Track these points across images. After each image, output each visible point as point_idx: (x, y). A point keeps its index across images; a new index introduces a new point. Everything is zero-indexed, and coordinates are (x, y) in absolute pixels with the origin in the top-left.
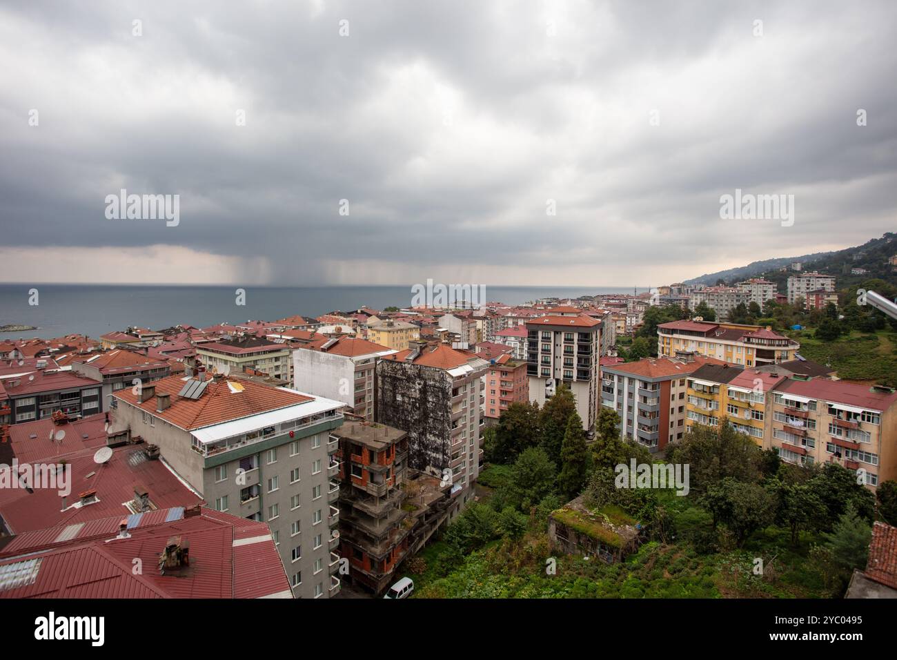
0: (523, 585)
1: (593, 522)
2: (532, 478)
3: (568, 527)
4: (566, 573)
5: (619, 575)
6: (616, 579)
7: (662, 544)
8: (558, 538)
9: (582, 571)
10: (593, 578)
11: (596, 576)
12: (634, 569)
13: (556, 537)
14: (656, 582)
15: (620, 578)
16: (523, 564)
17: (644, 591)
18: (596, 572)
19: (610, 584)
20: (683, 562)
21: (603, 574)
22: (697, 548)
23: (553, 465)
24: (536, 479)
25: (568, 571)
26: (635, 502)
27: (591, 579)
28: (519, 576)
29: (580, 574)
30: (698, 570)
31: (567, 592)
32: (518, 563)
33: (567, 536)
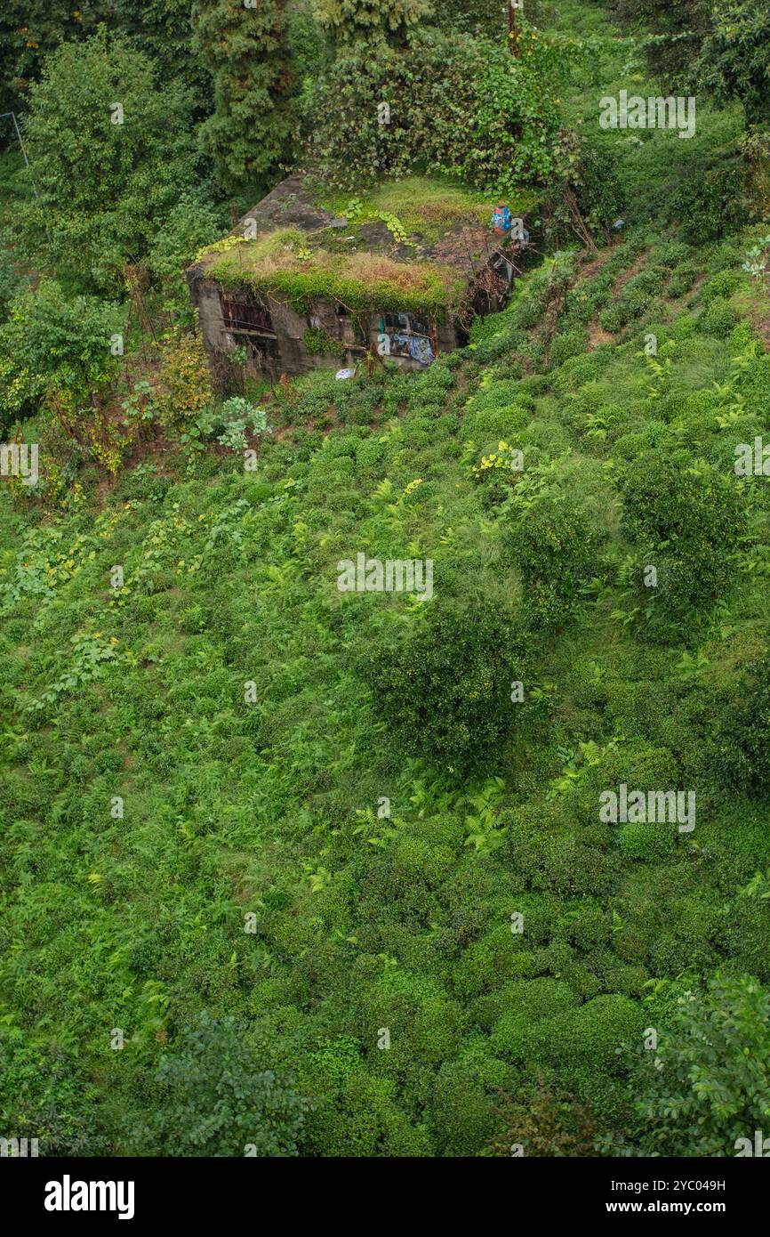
0: (144, 519)
1: (348, 248)
2: (106, 167)
3: (264, 286)
4: (280, 438)
5: (451, 387)
6: (443, 403)
7: (584, 253)
8: (238, 339)
9: (331, 416)
10: (371, 422)
11: (377, 416)
12: (498, 354)
13: (228, 337)
14: (568, 370)
15: (454, 396)
16: (129, 460)
17: (532, 408)
18: (380, 400)
19: (426, 421)
20: (647, 286)
21: (403, 403)
22: (691, 232)
23: (179, 95)
24: (126, 160)
25: (290, 432)
26: (487, 141)
27: (364, 428)
28: (126, 499)
29: (326, 426)
30: (694, 294)
31: (292, 491)
32: (113, 460)
33: (267, 323)
